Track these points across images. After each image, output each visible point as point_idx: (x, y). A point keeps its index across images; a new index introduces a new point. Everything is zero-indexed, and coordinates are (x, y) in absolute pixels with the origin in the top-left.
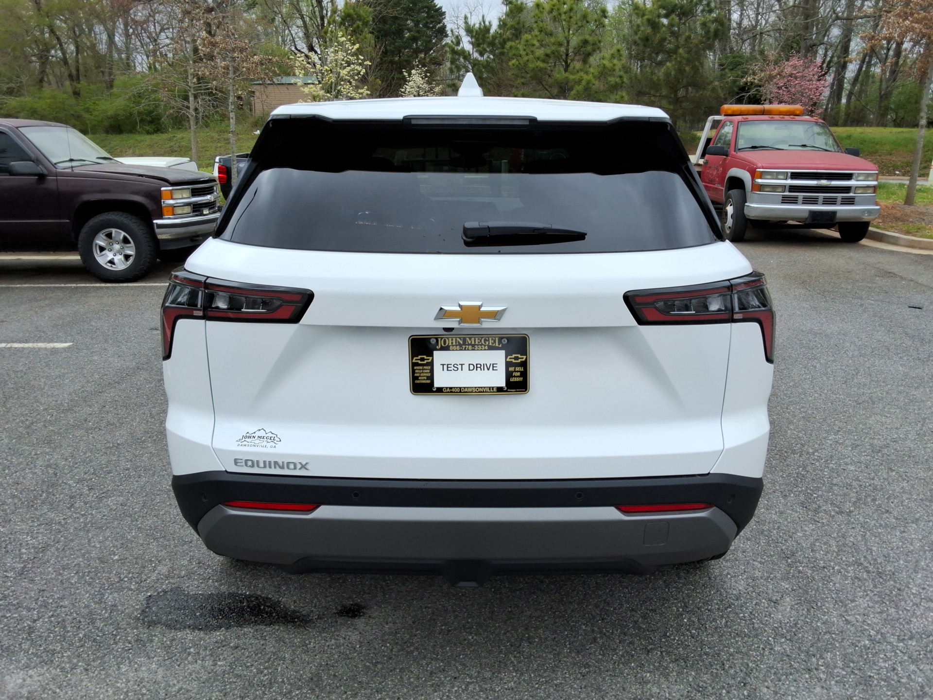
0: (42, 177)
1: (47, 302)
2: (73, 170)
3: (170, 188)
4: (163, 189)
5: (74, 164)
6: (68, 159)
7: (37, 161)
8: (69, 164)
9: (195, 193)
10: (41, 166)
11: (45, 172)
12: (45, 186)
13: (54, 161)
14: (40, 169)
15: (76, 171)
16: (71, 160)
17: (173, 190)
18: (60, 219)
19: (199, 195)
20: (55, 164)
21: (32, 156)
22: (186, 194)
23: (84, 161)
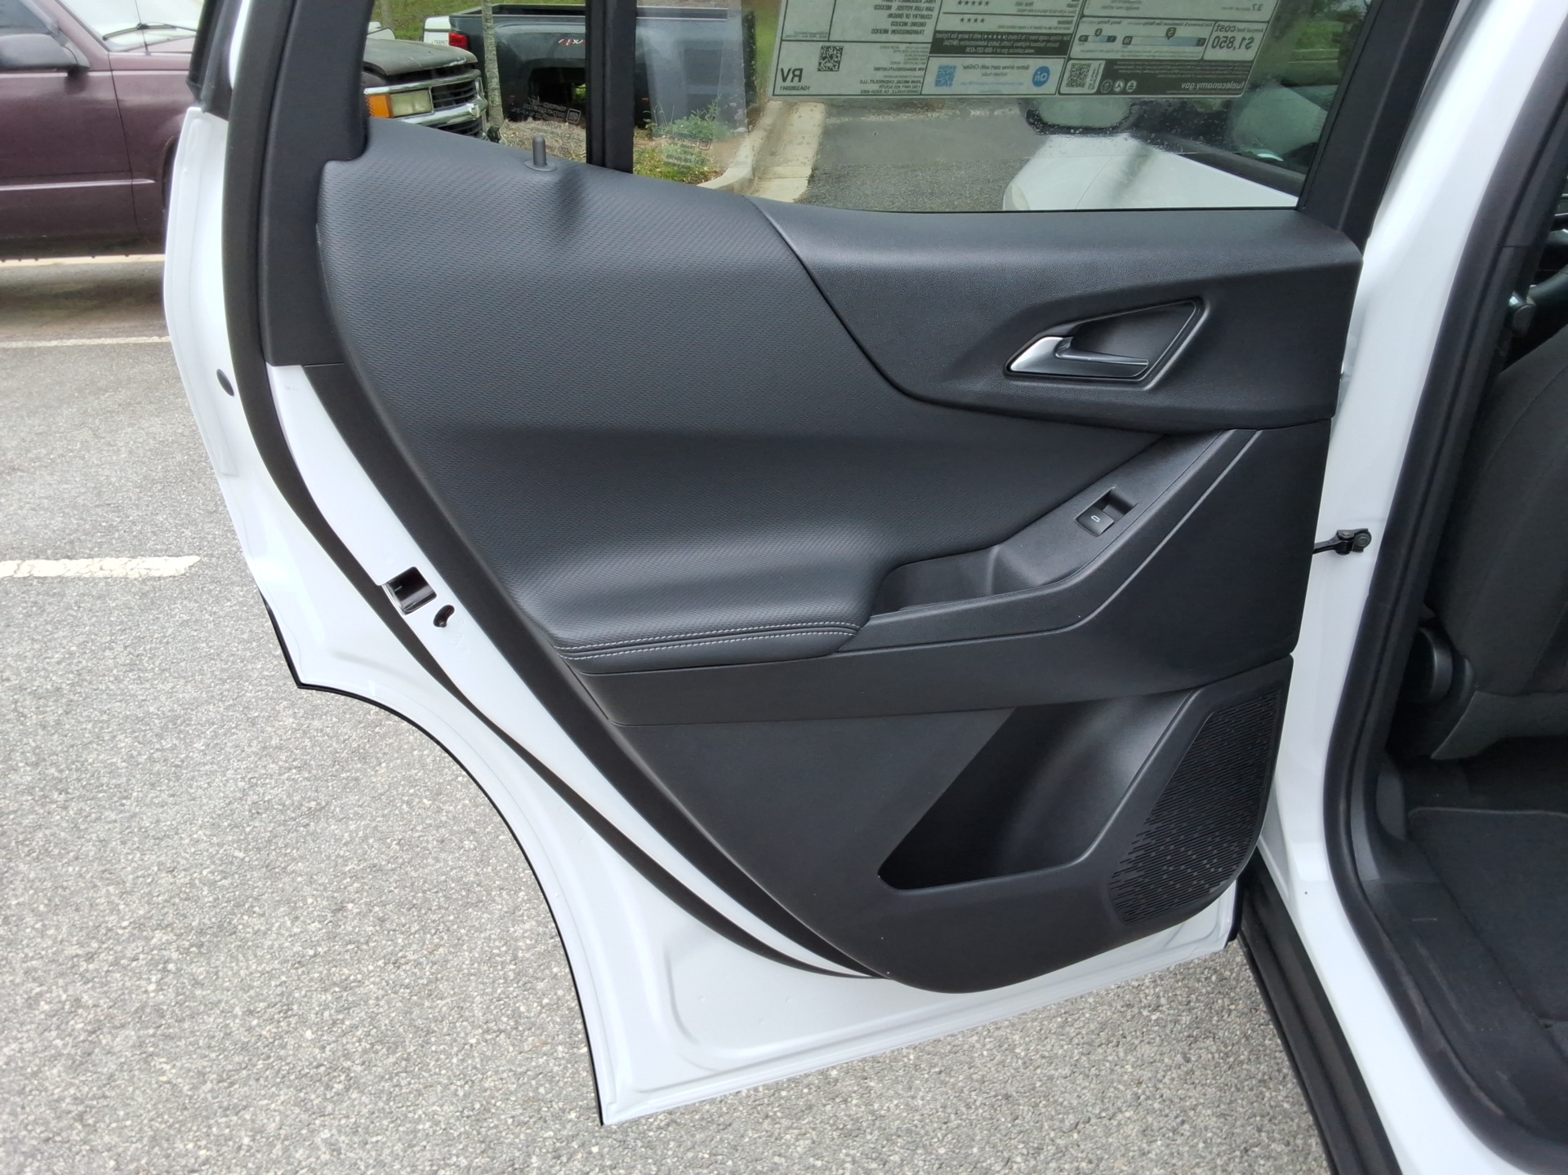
0: (76, 73)
1: (122, 395)
2: (148, 53)
3: (385, 89)
4: (368, 91)
5: (149, 36)
6: (134, 25)
7: (60, 33)
8: (137, 38)
9: (442, 98)
10: (69, 45)
11: (83, 61)
12: (84, 95)
13: (101, 30)
14: (70, 54)
15: (157, 54)
16: (143, 27)
17: (391, 93)
18: (132, 178)
19: (448, 105)
20: (105, 38)
21: (48, 20)
22: (422, 102)
23: (173, 27)
